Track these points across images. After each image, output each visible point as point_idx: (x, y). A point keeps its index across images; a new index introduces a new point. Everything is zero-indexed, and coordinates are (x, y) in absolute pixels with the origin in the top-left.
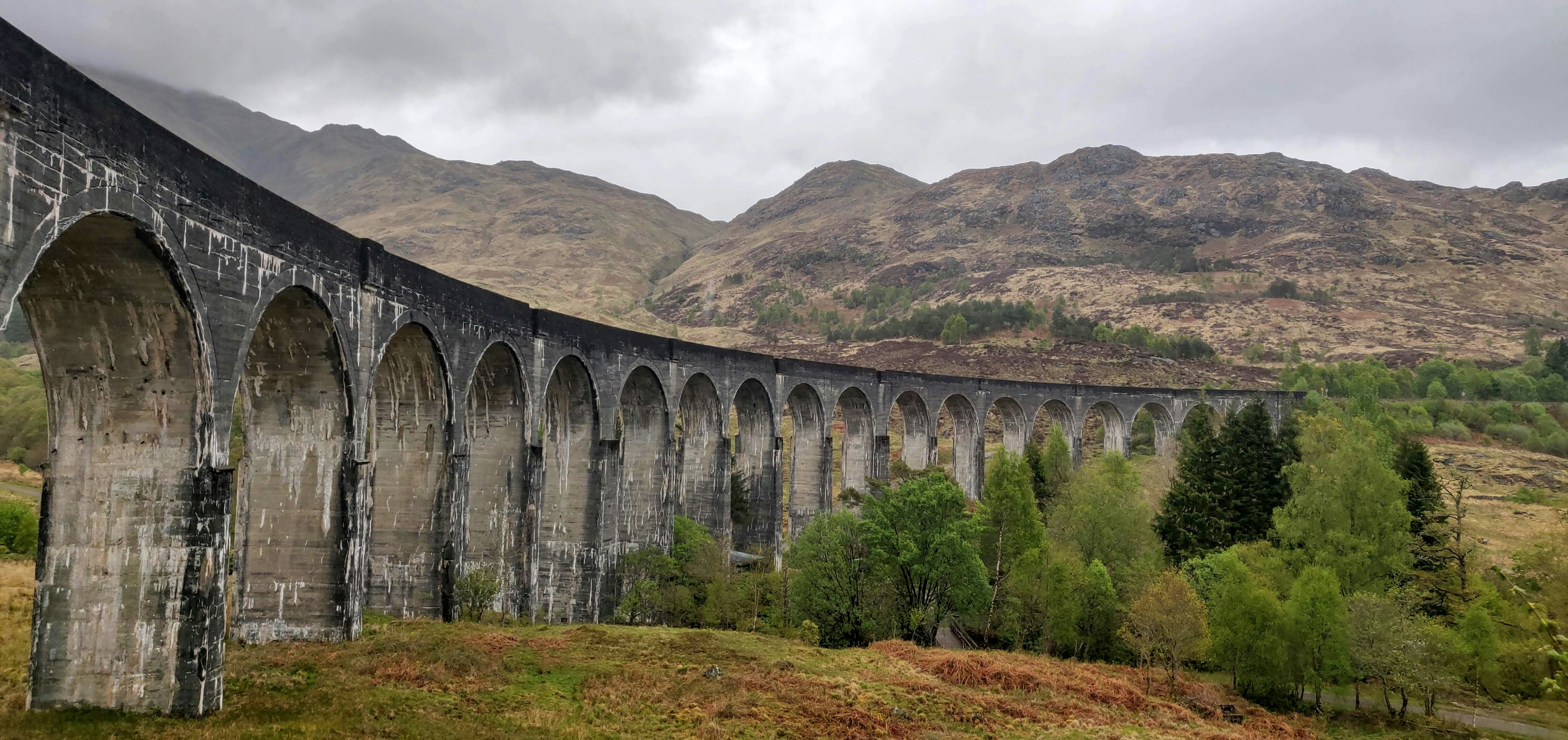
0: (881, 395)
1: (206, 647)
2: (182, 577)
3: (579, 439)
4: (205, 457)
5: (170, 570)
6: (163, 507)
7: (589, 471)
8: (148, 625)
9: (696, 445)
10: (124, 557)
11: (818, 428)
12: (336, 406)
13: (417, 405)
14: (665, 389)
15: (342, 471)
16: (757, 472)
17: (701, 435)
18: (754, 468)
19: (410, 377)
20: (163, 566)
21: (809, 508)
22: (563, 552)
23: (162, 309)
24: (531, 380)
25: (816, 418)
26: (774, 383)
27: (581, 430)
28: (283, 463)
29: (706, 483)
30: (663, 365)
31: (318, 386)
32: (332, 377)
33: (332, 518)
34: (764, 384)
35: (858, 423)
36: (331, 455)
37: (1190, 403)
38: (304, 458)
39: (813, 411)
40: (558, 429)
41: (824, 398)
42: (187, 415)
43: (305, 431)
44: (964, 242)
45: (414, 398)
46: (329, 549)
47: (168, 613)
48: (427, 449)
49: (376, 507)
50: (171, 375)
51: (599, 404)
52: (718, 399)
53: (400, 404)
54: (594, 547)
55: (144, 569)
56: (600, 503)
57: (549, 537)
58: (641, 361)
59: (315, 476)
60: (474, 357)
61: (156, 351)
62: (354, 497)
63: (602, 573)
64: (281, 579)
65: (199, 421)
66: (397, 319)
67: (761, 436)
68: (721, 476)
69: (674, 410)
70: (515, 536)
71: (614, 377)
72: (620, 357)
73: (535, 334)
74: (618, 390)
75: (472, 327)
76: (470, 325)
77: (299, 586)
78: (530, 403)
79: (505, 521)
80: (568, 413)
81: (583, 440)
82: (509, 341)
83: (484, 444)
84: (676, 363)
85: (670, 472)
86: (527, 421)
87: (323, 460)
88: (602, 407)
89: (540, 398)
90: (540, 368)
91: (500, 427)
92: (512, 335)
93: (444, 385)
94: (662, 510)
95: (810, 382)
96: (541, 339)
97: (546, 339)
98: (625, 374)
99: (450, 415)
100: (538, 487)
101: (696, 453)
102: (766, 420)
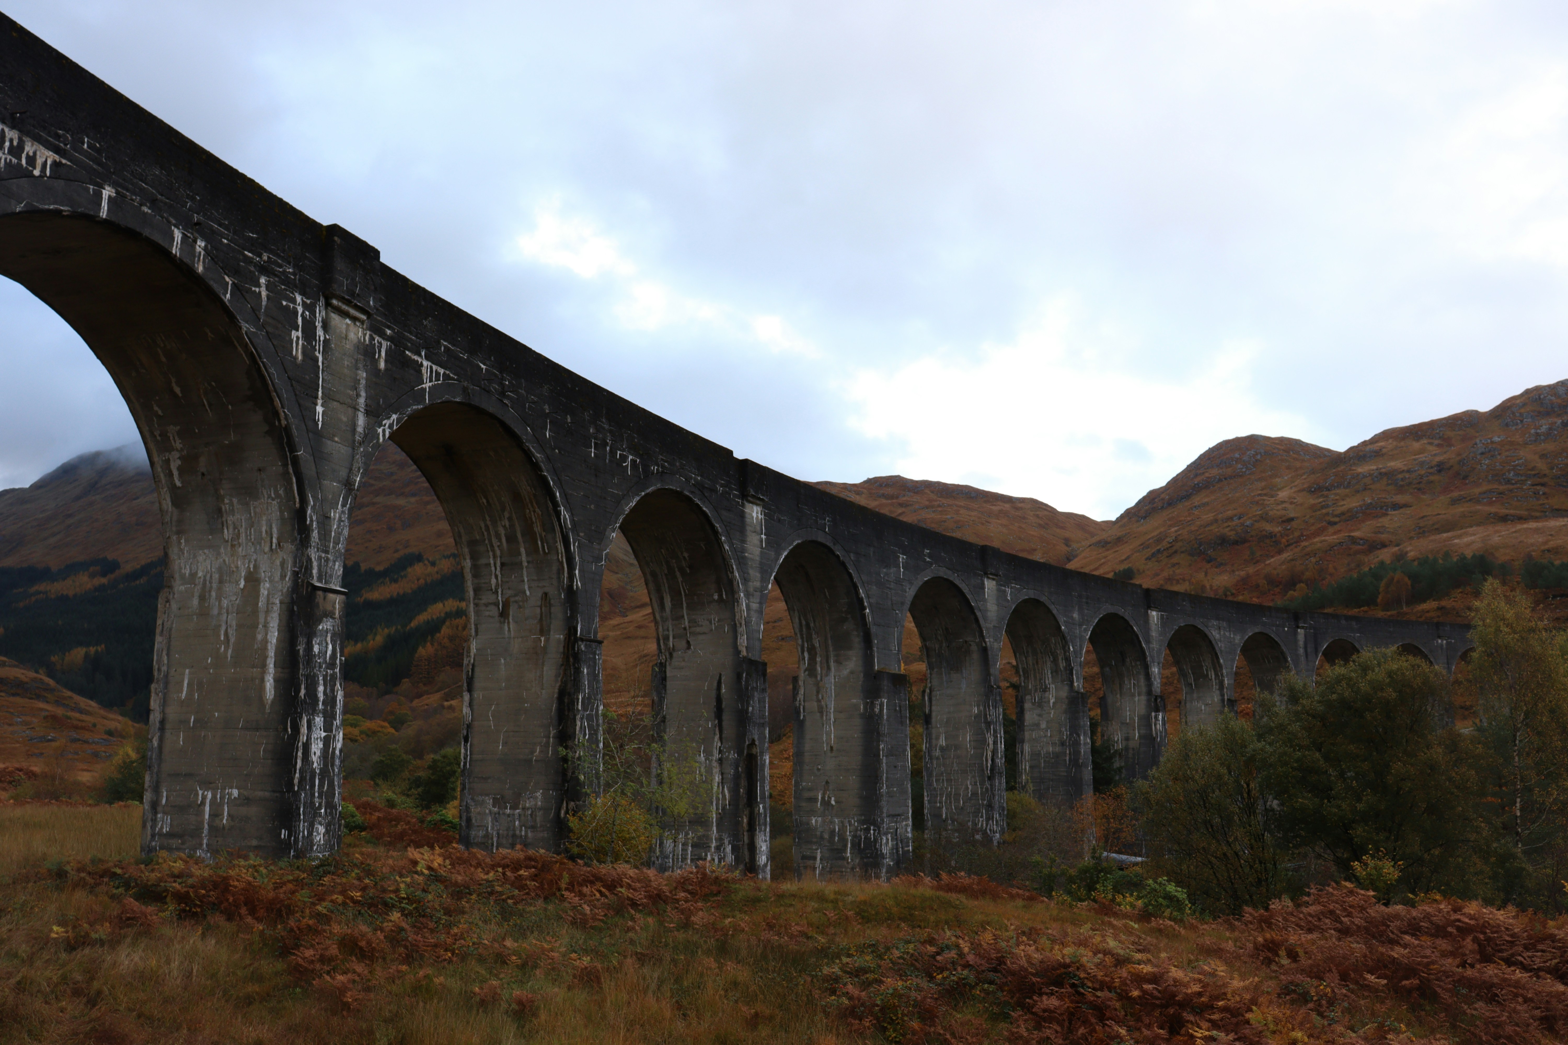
0: (1301, 643)
3: (845, 672)
7: (862, 716)
9: (1040, 704)
11: (1215, 687)
12: (281, 492)
13: (525, 564)
14: (978, 614)
15: (293, 602)
16: (1132, 744)
17: (1045, 689)
18: (1127, 739)
19: (510, 519)
22: (832, 833)
24: (742, 562)
25: (1212, 674)
26: (1147, 622)
27: (848, 659)
28: (213, 594)
29: (1057, 756)
30: (974, 581)
31: (252, 459)
32: (267, 440)
33: (276, 680)
34: (1132, 623)
35: (1271, 683)
36: (277, 577)
38: (242, 584)
39: (1207, 664)
40: (818, 659)
41: (1221, 646)
43: (243, 539)
44: (1396, 506)
45: (519, 554)
46: (272, 733)
48: (542, 632)
49: (476, 723)
51: (869, 619)
52: (1063, 637)
53: (502, 565)
56: (879, 761)
57: (812, 812)
58: (936, 570)
59: (255, 611)
62: (309, 645)
64: (207, 784)
66: (427, 385)
67: (1133, 695)
68: (1077, 743)
69: (996, 645)
70: (729, 792)
71: (892, 585)
72: (902, 558)
73: (744, 496)
74: (903, 603)
75: (613, 453)
76: (608, 448)
77: (230, 794)
78: (742, 595)
79: (716, 771)
80: (829, 636)
81: (852, 672)
82: (692, 492)
83: (684, 661)
84: (993, 579)
85: (995, 731)
86: (741, 624)
87: (267, 585)
88: (875, 624)
89: (761, 591)
90: (757, 551)
91: (704, 633)
92: (700, 487)
93: (557, 528)
94: (987, 784)
95: (1199, 623)
96: (757, 505)
97: (769, 509)
98: (911, 584)
99: (571, 576)
100: (762, 721)
101: (1040, 715)
102: (1138, 673)
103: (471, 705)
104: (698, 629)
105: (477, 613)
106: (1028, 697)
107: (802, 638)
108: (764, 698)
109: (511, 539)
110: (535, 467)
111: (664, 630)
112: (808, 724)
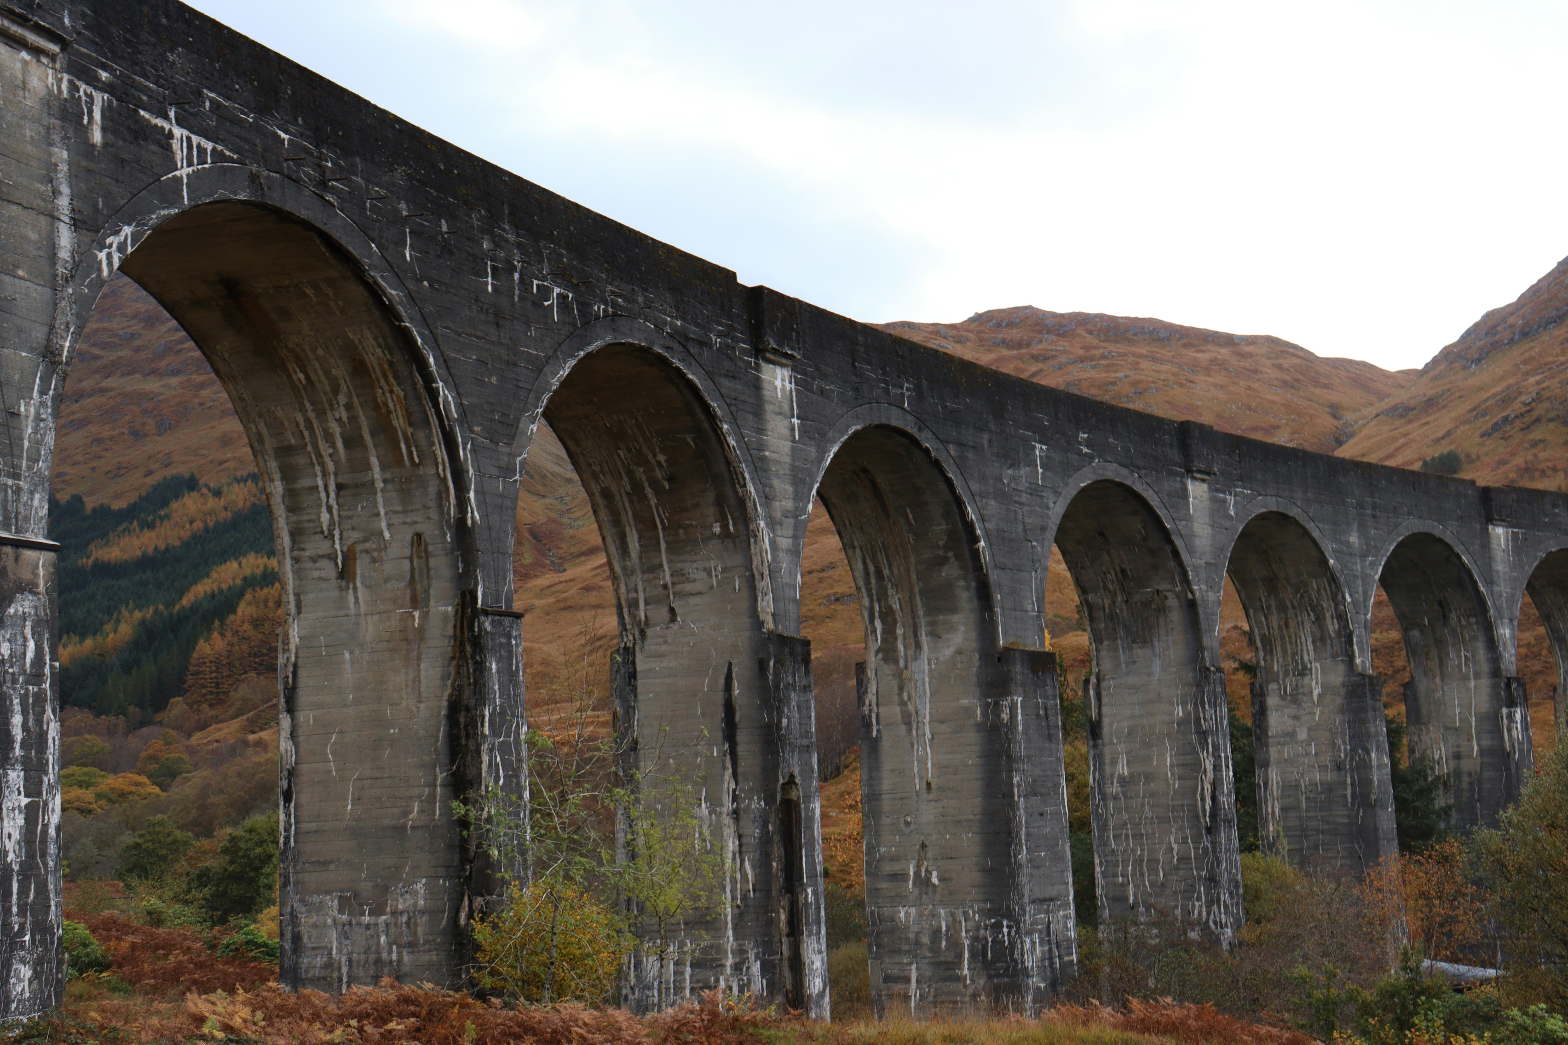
3: (947, 652)
7: (980, 727)
9: (1295, 698)
14: (1179, 543)
16: (1466, 765)
17: (1304, 672)
18: (1457, 756)
19: (349, 406)
22: (936, 934)
24: (760, 466)
26: (1485, 546)
27: (952, 628)
29: (1329, 788)
30: (1169, 485)
34: (1458, 549)
40: (900, 631)
45: (369, 467)
48: (415, 602)
49: (304, 768)
51: (986, 557)
52: (1333, 579)
53: (340, 487)
54: (1009, 917)
56: (1012, 806)
57: (900, 899)
58: (1101, 467)
66: (184, 172)
67: (1466, 678)
68: (1364, 766)
69: (1211, 596)
70: (754, 868)
71: (1024, 498)
72: (1039, 449)
73: (759, 351)
74: (1043, 529)
75: (525, 283)
76: (516, 276)
78: (762, 524)
79: (729, 832)
80: (916, 590)
81: (959, 652)
82: (668, 348)
83: (666, 642)
84: (1203, 481)
85: (1216, 747)
86: (762, 575)
88: (996, 567)
89: (796, 517)
90: (786, 447)
91: (699, 593)
92: (681, 338)
93: (434, 420)
94: (1206, 842)
96: (782, 366)
97: (804, 373)
98: (1057, 493)
99: (462, 503)
100: (805, 742)
101: (1296, 718)
102: (1473, 638)
103: (293, 736)
104: (688, 587)
105: (298, 574)
106: (1273, 686)
107: (870, 596)
108: (808, 701)
109: (353, 441)
110: (389, 312)
111: (628, 591)
112: (886, 744)
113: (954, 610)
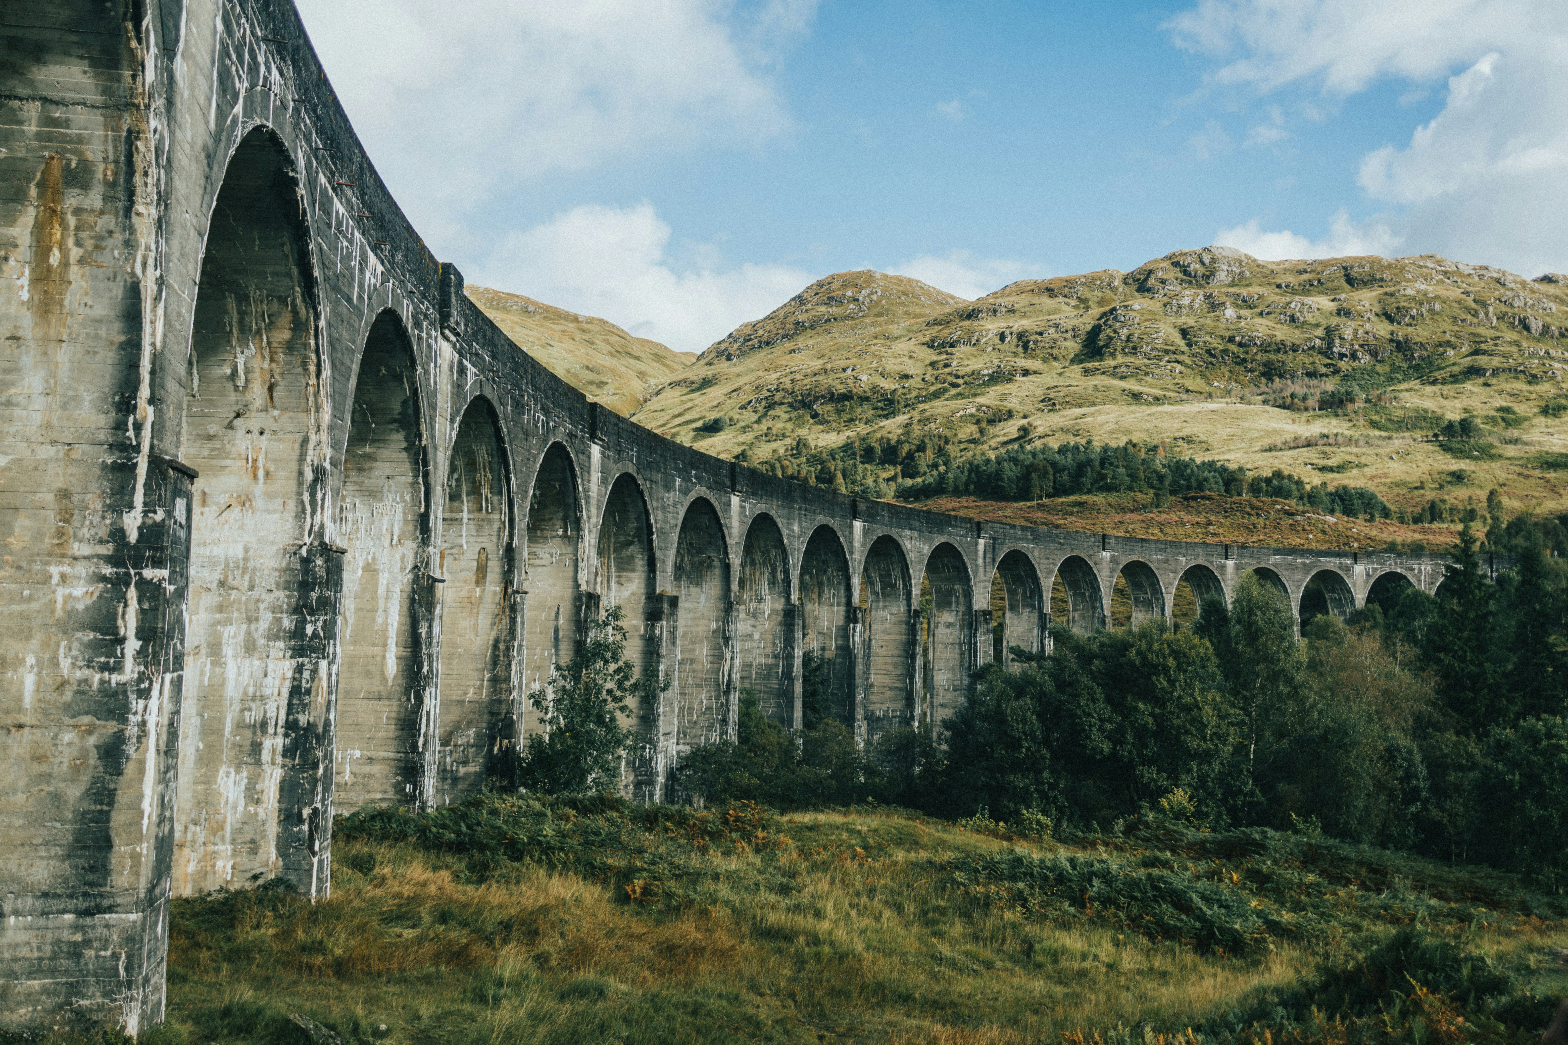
0: (981, 553)
1: (319, 805)
2: (284, 702)
3: (626, 592)
4: (316, 528)
5: (268, 692)
6: (258, 601)
7: (642, 637)
8: (238, 772)
9: (754, 615)
10: (202, 674)
11: (903, 598)
12: (408, 498)
14: (726, 531)
15: (414, 592)
16: (828, 655)
17: (760, 600)
18: (823, 649)
20: (258, 686)
21: (892, 706)
23: (275, 305)
24: (587, 500)
25: (900, 584)
26: (851, 533)
27: (629, 580)
29: (769, 667)
30: (724, 497)
31: (381, 469)
32: (404, 455)
33: (399, 658)
34: (839, 534)
35: (950, 592)
36: (397, 568)
37: (1375, 570)
38: (360, 572)
39: (896, 573)
40: (599, 579)
41: (911, 556)
42: (294, 466)
43: (361, 533)
44: (1024, 372)
45: (461, 511)
46: (395, 703)
47: (266, 756)
48: (478, 583)
50: (274, 407)
51: (655, 543)
52: (785, 551)
53: (443, 519)
55: (232, 691)
58: (700, 491)
59: (374, 598)
60: (535, 457)
61: (258, 370)
62: (430, 627)
63: (661, 779)
65: (309, 476)
66: (469, 386)
67: (832, 605)
68: (789, 657)
69: (736, 561)
71: (671, 508)
72: (678, 481)
73: (593, 437)
74: (676, 526)
75: (534, 416)
76: (532, 413)
77: (352, 755)
78: (586, 532)
80: (612, 557)
81: (633, 594)
82: (567, 442)
84: (738, 496)
85: (731, 646)
86: (581, 559)
87: (386, 575)
88: (659, 548)
90: (596, 489)
91: (544, 566)
92: (572, 435)
93: (505, 492)
94: (723, 699)
95: (894, 532)
96: (598, 444)
97: (603, 447)
98: (682, 506)
99: (511, 535)
101: (753, 626)
102: (839, 583)
104: (537, 562)
106: (743, 607)
109: (455, 497)
110: (499, 440)
113: (633, 571)
